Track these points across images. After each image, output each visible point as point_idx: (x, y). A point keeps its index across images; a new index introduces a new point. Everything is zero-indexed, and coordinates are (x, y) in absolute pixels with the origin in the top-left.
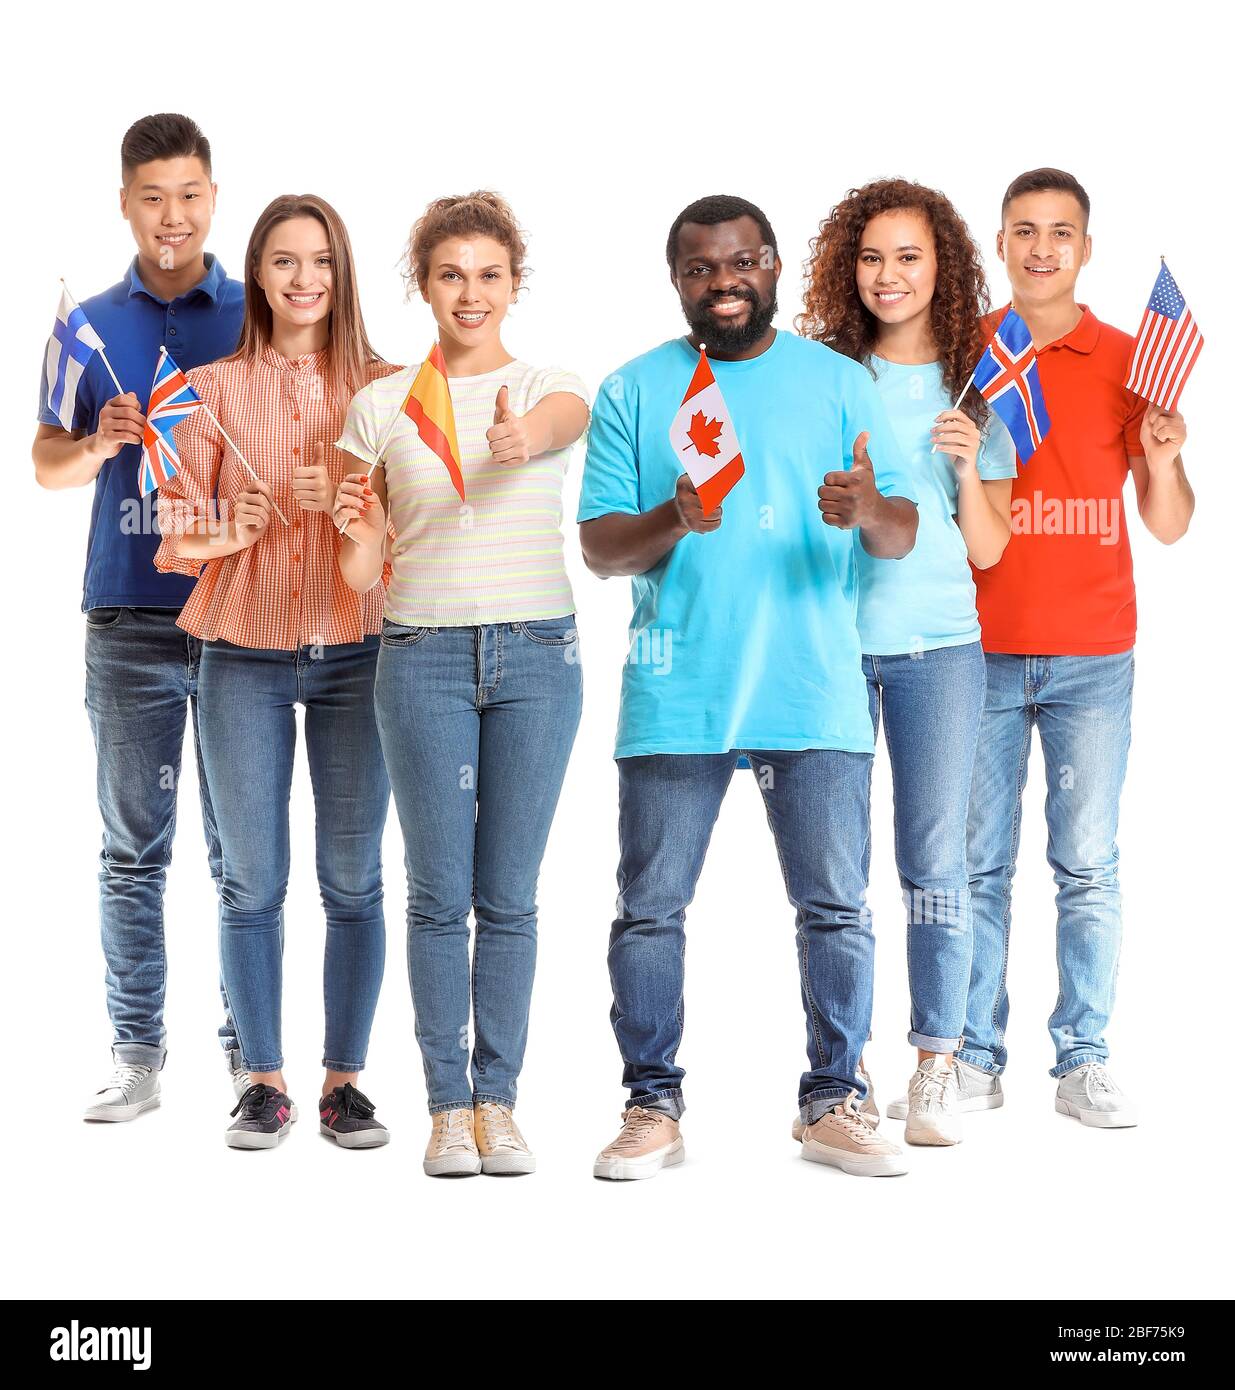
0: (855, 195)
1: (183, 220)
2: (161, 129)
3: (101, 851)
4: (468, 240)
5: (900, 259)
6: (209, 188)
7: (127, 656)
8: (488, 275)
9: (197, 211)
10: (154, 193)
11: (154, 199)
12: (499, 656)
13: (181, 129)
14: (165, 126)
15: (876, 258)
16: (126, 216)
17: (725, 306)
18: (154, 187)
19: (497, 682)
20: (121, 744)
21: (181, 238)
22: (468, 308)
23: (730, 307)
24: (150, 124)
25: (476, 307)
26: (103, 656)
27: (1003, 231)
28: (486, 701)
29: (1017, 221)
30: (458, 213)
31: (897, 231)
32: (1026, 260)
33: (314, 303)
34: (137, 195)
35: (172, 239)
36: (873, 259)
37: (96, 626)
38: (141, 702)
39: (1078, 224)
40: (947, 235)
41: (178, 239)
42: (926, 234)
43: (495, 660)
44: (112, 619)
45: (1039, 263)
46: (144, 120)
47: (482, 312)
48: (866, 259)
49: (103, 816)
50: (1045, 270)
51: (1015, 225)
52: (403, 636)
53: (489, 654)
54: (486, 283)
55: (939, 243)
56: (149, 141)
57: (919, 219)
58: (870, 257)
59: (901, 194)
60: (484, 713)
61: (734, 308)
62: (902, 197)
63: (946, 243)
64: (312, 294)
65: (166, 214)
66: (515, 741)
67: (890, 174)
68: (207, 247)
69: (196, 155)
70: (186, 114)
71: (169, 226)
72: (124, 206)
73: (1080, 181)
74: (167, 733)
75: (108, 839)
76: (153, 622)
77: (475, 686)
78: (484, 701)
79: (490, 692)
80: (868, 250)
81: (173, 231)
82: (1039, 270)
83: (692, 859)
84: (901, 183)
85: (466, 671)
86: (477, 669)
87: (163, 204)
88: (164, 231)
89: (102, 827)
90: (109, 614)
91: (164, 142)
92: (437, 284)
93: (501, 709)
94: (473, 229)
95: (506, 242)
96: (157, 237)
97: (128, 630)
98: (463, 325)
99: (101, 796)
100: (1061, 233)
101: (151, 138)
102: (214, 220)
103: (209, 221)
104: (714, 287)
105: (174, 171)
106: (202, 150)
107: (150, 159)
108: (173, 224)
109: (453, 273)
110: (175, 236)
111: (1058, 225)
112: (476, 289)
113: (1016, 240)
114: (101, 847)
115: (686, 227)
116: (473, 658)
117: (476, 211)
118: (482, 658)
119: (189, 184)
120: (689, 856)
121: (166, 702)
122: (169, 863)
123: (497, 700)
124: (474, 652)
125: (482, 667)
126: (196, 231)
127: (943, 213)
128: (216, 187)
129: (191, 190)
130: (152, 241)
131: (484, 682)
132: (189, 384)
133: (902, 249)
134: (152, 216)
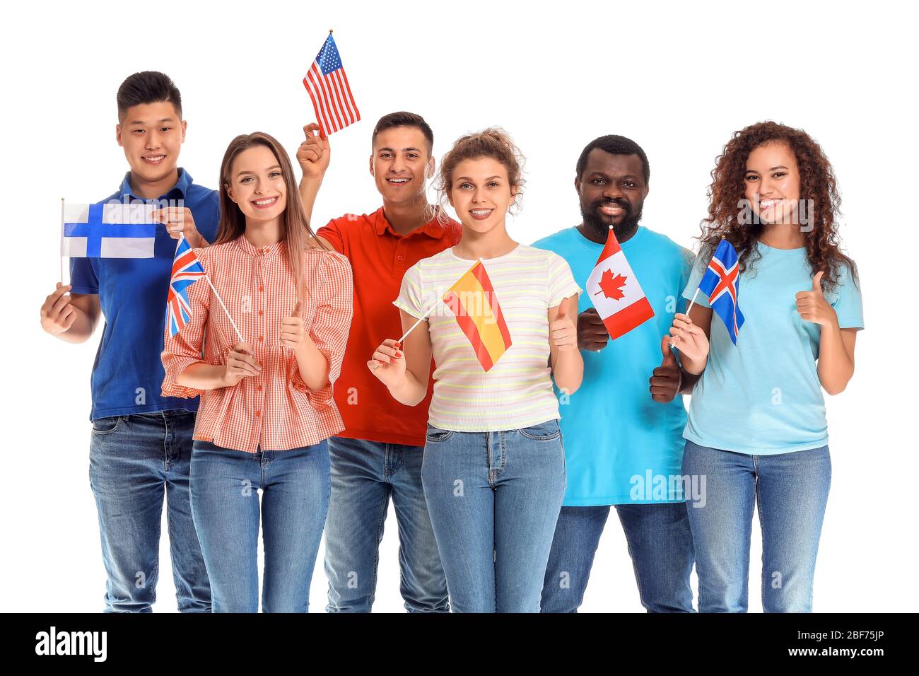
0: (738, 135)
1: (159, 145)
2: (145, 82)
3: (105, 594)
4: (476, 160)
5: (773, 176)
6: (180, 124)
7: (120, 453)
8: (491, 184)
9: (170, 139)
10: (139, 127)
11: (140, 131)
12: (503, 448)
13: (159, 83)
14: (147, 80)
15: (757, 177)
16: (120, 144)
17: (610, 209)
18: (140, 123)
19: (502, 466)
20: (118, 515)
21: (159, 158)
22: (478, 207)
23: (612, 210)
24: (136, 79)
25: (484, 206)
26: (104, 454)
27: (372, 156)
28: (496, 480)
29: (381, 148)
30: (470, 143)
31: (770, 157)
32: (387, 174)
33: (273, 203)
34: (128, 130)
35: (153, 159)
36: (755, 178)
37: (100, 432)
38: (132, 485)
39: (423, 149)
40: (804, 156)
41: (156, 159)
42: (790, 156)
43: (500, 451)
44: (112, 427)
45: (395, 176)
46: (133, 76)
47: (489, 209)
48: (749, 178)
49: (106, 568)
50: (400, 180)
51: (380, 150)
52: (438, 435)
53: (496, 447)
54: (489, 189)
55: (800, 162)
56: (137, 91)
57: (784, 147)
58: (752, 176)
59: (771, 130)
60: (496, 489)
61: (615, 211)
62: (771, 133)
63: (804, 161)
64: (270, 198)
65: (148, 142)
66: (516, 508)
67: (763, 119)
68: (179, 164)
69: (170, 100)
70: (163, 72)
71: (150, 149)
72: (119, 137)
73: (427, 121)
74: (151, 507)
75: (111, 584)
76: (140, 430)
77: (487, 469)
78: (494, 480)
79: (498, 472)
80: (750, 171)
81: (153, 153)
82: (396, 180)
83: (580, 576)
84: (772, 124)
85: (480, 460)
86: (488, 457)
87: (146, 135)
88: (146, 154)
89: (106, 576)
90: (109, 423)
91: (146, 91)
92: (456, 192)
93: (505, 485)
94: (480, 153)
95: (504, 161)
96: (143, 158)
97: (122, 435)
98: (476, 217)
99: (104, 554)
100: (411, 156)
101: (137, 88)
102: (183, 147)
103: (179, 146)
104: (606, 194)
105: (155, 112)
106: (175, 97)
107: (137, 103)
108: (153, 148)
109: (467, 184)
110: (155, 156)
111: (408, 149)
112: (483, 194)
113: (381, 161)
114: (105, 591)
115: (596, 152)
116: (485, 449)
117: (482, 142)
118: (491, 449)
119: (164, 120)
120: (578, 574)
121: (150, 485)
122: (155, 601)
123: (503, 478)
124: (485, 445)
125: (491, 455)
126: (169, 153)
127: (801, 141)
128: (186, 123)
129: (166, 124)
130: (138, 161)
131: (493, 466)
132: (197, 260)
133: (773, 169)
134: (139, 143)
